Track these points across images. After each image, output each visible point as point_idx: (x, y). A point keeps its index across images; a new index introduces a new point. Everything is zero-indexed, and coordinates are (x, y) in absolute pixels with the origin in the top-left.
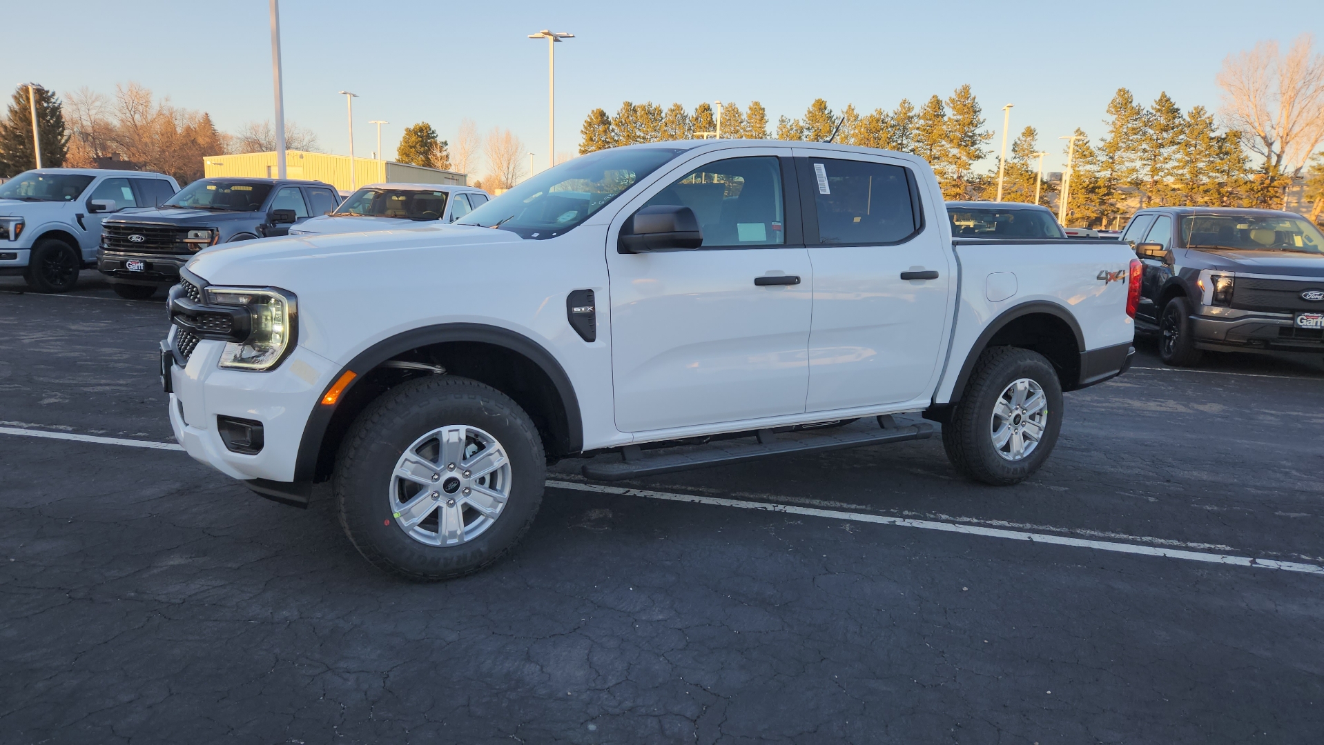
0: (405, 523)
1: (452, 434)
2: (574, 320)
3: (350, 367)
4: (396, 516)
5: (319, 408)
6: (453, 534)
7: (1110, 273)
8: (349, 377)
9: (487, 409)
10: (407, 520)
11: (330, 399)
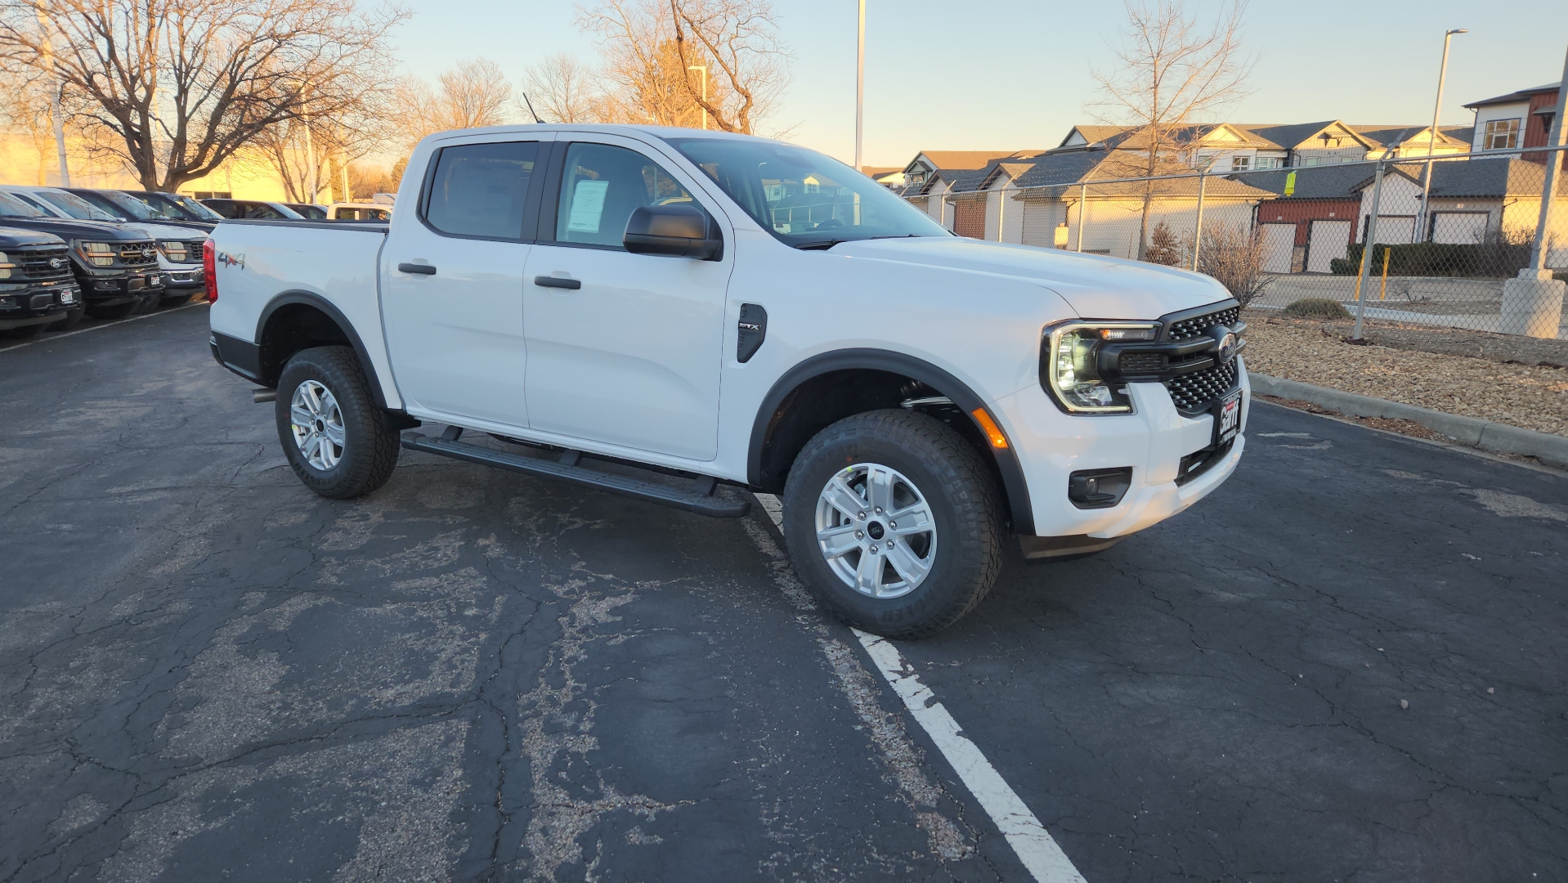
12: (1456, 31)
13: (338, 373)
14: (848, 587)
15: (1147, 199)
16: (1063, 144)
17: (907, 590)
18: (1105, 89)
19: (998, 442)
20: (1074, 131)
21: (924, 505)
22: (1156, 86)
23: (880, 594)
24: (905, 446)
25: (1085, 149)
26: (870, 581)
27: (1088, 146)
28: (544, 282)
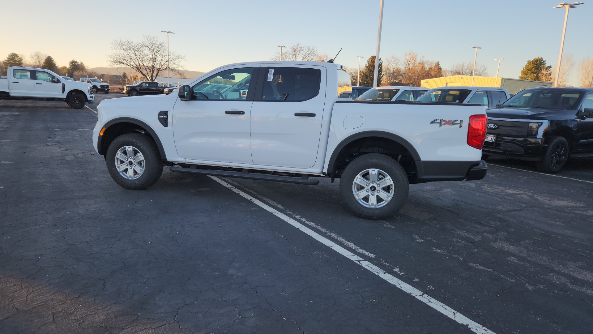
0: (118, 169)
1: (129, 148)
2: (160, 119)
3: (104, 126)
4: (117, 168)
5: (100, 136)
6: (130, 177)
7: (445, 121)
8: (104, 129)
9: (136, 143)
10: (120, 169)
11: (101, 134)
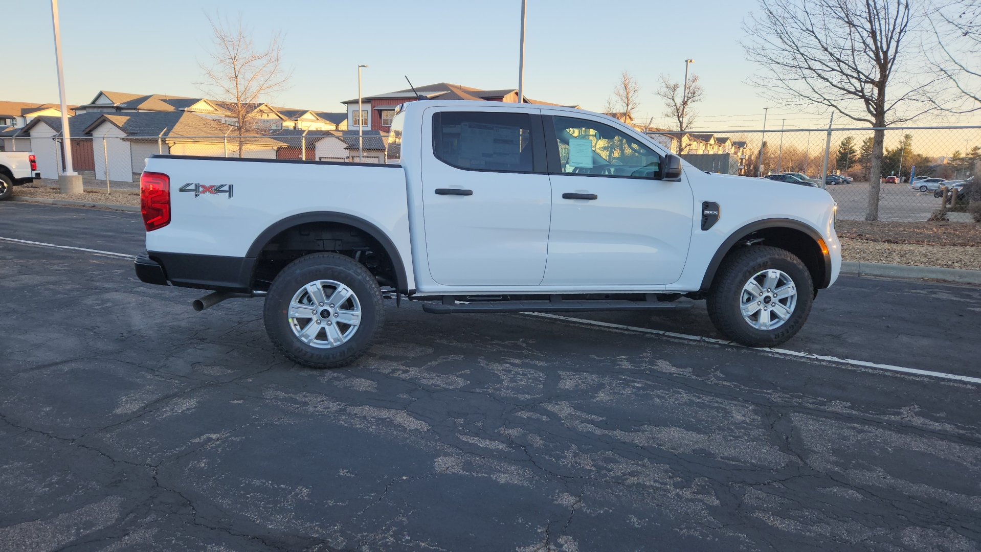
12: (364, 66)
13: (359, 271)
14: (756, 329)
15: (241, 144)
16: (94, 102)
17: (782, 322)
18: (207, 75)
19: (825, 252)
20: (101, 94)
21: (792, 284)
22: (236, 77)
23: (771, 328)
24: (789, 259)
25: (113, 107)
26: (766, 323)
27: (115, 105)
28: (566, 196)
